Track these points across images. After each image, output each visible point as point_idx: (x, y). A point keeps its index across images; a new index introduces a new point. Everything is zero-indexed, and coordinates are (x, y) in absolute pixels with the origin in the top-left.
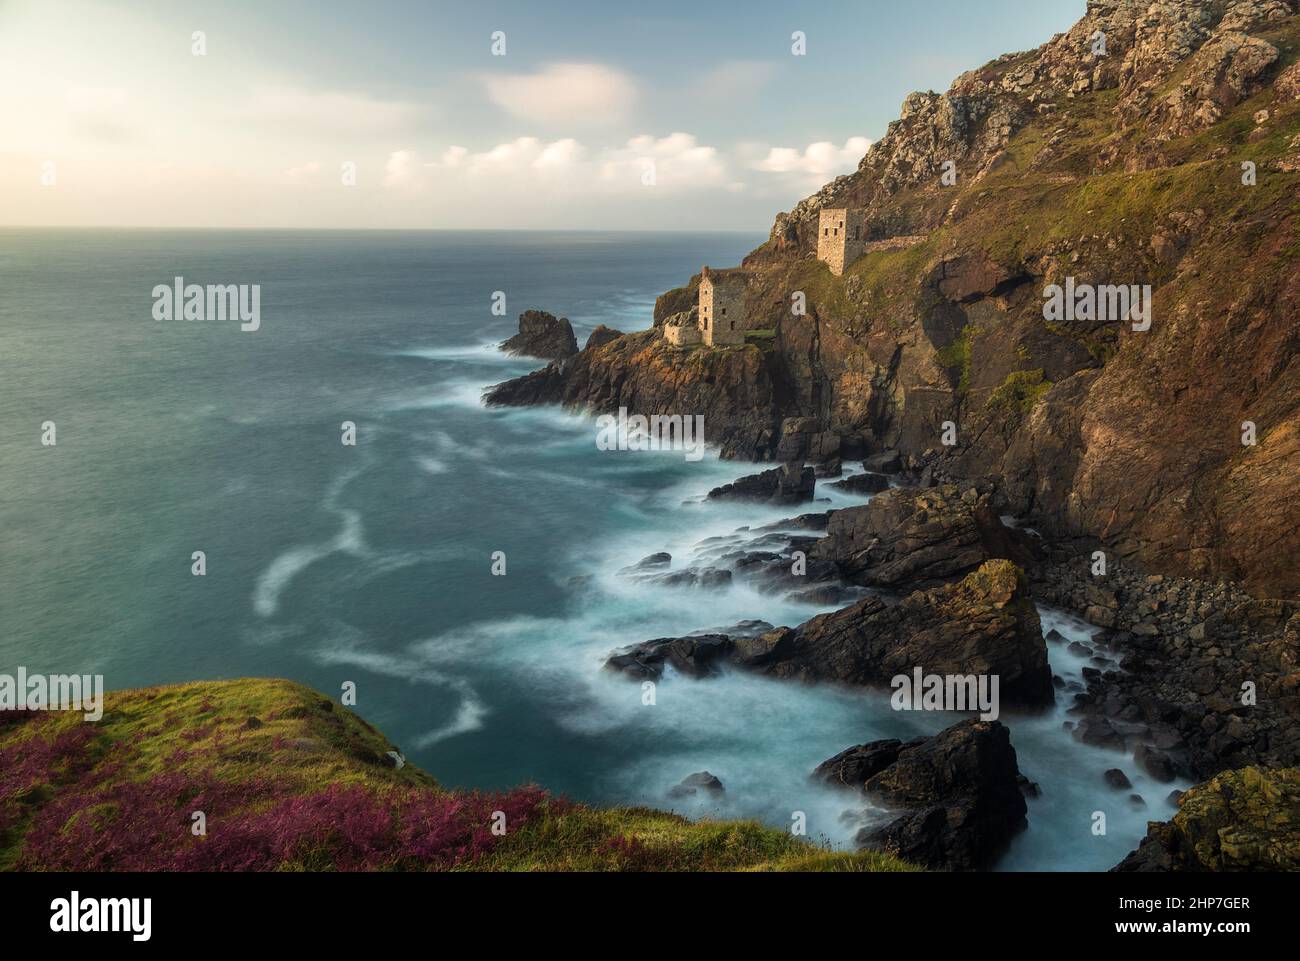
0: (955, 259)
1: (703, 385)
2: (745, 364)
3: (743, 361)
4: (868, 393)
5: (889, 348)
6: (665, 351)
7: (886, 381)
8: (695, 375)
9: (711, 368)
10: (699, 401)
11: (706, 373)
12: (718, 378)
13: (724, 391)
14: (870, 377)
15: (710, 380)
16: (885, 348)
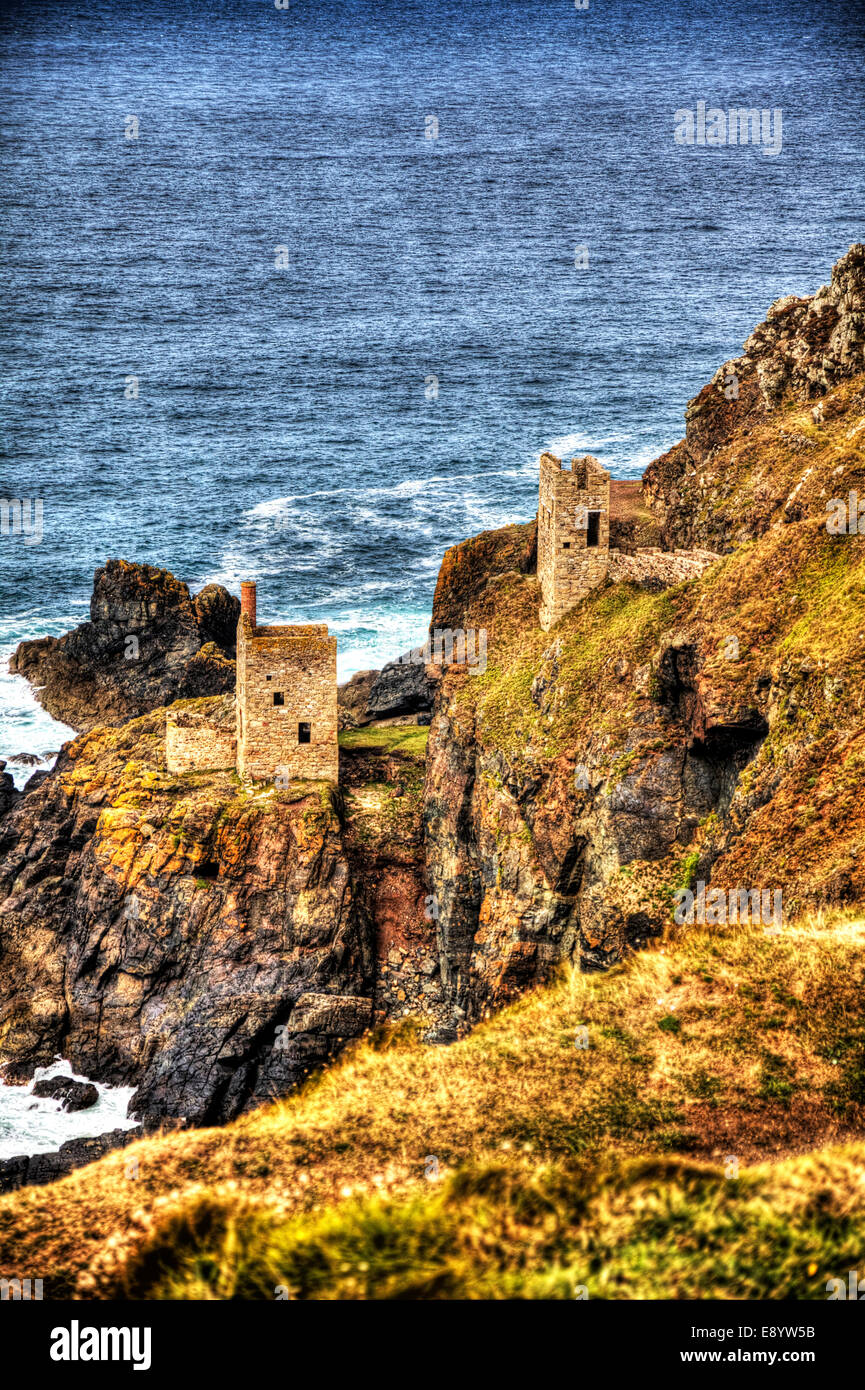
0: (685, 647)
1: (189, 882)
2: (290, 838)
3: (288, 830)
4: (509, 947)
5: (559, 838)
6: (137, 787)
7: (555, 921)
8: (170, 858)
9: (208, 842)
10: (174, 923)
11: (195, 855)
12: (223, 868)
13: (231, 904)
14: (520, 906)
15: (206, 871)
16: (556, 839)
